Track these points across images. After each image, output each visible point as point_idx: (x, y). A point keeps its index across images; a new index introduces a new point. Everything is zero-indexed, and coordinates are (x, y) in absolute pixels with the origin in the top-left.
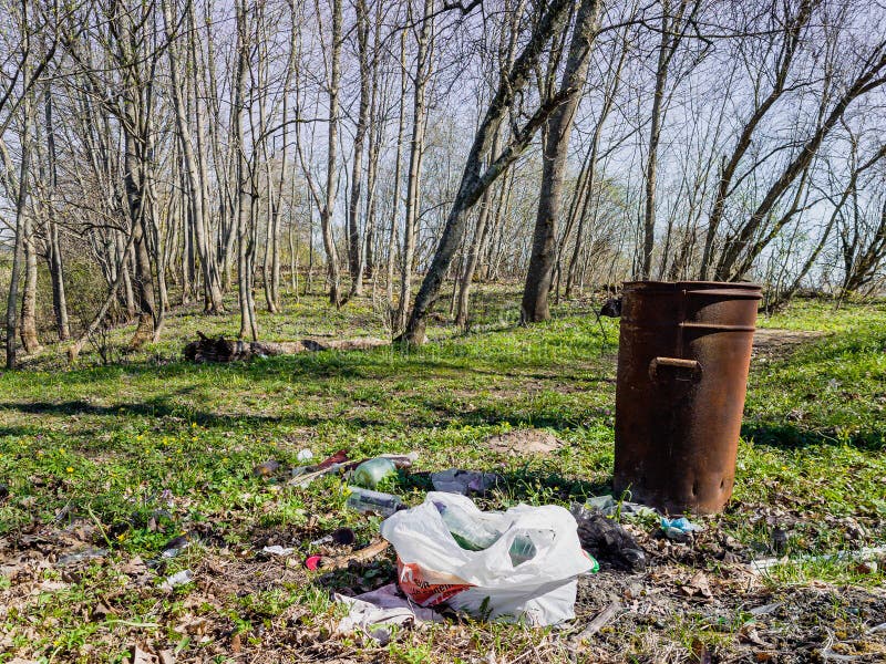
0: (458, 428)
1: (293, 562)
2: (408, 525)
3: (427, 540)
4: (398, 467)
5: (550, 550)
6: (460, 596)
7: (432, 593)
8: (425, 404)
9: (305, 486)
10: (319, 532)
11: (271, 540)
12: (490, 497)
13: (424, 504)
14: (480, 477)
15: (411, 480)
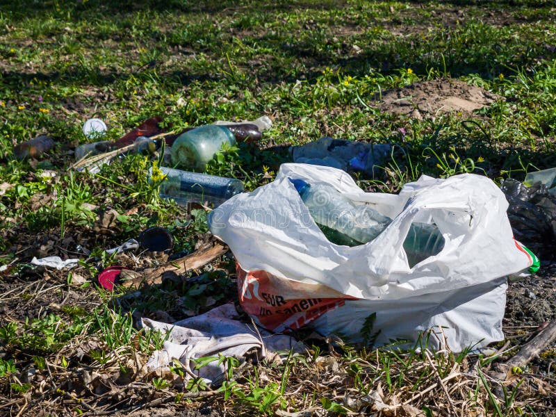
0: (335, 80)
1: (78, 279)
2: (249, 214)
3: (281, 235)
4: (239, 139)
5: (464, 241)
6: (331, 315)
7: (290, 312)
8: (284, 48)
9: (94, 171)
10: (118, 236)
11: (43, 248)
12: (382, 177)
13: (277, 182)
14: (367, 150)
15: (260, 158)
